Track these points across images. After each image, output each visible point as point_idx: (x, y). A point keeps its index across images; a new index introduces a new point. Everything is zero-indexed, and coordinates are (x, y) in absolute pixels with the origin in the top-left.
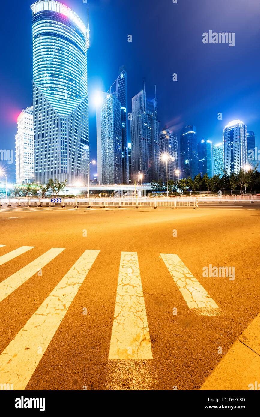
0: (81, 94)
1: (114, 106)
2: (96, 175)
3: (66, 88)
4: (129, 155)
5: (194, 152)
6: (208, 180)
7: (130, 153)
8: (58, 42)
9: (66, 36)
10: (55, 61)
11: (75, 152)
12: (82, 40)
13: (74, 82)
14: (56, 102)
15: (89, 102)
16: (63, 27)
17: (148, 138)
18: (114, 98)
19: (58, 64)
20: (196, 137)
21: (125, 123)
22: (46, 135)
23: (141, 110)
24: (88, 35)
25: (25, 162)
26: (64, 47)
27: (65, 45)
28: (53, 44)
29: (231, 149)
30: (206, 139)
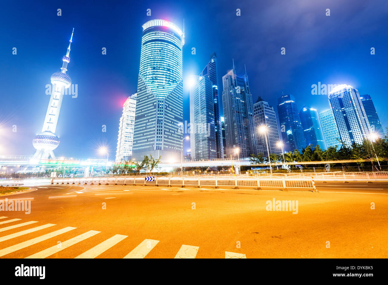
0: (176, 79)
1: (206, 86)
2: (189, 151)
3: (165, 76)
4: (223, 129)
5: (296, 121)
6: (322, 154)
7: (223, 127)
8: (160, 45)
9: (166, 39)
10: (157, 58)
11: (170, 129)
12: (179, 40)
13: (171, 71)
14: (156, 88)
15: (183, 85)
16: (165, 34)
17: (242, 111)
18: (206, 79)
19: (160, 59)
20: (296, 106)
21: (217, 99)
22: (146, 115)
23: (232, 86)
24: (184, 36)
25: (125, 141)
26: (164, 47)
27: (166, 45)
28: (156, 46)
29: (344, 116)
30: (308, 107)
